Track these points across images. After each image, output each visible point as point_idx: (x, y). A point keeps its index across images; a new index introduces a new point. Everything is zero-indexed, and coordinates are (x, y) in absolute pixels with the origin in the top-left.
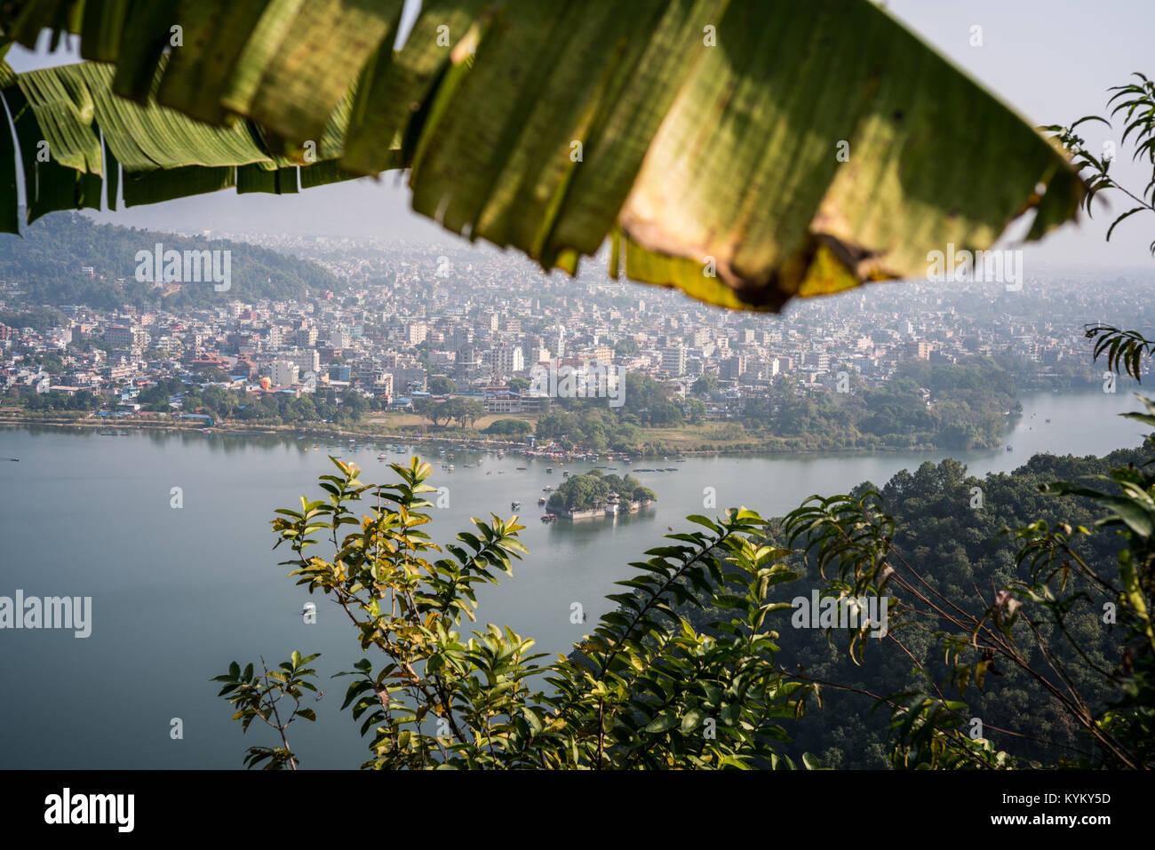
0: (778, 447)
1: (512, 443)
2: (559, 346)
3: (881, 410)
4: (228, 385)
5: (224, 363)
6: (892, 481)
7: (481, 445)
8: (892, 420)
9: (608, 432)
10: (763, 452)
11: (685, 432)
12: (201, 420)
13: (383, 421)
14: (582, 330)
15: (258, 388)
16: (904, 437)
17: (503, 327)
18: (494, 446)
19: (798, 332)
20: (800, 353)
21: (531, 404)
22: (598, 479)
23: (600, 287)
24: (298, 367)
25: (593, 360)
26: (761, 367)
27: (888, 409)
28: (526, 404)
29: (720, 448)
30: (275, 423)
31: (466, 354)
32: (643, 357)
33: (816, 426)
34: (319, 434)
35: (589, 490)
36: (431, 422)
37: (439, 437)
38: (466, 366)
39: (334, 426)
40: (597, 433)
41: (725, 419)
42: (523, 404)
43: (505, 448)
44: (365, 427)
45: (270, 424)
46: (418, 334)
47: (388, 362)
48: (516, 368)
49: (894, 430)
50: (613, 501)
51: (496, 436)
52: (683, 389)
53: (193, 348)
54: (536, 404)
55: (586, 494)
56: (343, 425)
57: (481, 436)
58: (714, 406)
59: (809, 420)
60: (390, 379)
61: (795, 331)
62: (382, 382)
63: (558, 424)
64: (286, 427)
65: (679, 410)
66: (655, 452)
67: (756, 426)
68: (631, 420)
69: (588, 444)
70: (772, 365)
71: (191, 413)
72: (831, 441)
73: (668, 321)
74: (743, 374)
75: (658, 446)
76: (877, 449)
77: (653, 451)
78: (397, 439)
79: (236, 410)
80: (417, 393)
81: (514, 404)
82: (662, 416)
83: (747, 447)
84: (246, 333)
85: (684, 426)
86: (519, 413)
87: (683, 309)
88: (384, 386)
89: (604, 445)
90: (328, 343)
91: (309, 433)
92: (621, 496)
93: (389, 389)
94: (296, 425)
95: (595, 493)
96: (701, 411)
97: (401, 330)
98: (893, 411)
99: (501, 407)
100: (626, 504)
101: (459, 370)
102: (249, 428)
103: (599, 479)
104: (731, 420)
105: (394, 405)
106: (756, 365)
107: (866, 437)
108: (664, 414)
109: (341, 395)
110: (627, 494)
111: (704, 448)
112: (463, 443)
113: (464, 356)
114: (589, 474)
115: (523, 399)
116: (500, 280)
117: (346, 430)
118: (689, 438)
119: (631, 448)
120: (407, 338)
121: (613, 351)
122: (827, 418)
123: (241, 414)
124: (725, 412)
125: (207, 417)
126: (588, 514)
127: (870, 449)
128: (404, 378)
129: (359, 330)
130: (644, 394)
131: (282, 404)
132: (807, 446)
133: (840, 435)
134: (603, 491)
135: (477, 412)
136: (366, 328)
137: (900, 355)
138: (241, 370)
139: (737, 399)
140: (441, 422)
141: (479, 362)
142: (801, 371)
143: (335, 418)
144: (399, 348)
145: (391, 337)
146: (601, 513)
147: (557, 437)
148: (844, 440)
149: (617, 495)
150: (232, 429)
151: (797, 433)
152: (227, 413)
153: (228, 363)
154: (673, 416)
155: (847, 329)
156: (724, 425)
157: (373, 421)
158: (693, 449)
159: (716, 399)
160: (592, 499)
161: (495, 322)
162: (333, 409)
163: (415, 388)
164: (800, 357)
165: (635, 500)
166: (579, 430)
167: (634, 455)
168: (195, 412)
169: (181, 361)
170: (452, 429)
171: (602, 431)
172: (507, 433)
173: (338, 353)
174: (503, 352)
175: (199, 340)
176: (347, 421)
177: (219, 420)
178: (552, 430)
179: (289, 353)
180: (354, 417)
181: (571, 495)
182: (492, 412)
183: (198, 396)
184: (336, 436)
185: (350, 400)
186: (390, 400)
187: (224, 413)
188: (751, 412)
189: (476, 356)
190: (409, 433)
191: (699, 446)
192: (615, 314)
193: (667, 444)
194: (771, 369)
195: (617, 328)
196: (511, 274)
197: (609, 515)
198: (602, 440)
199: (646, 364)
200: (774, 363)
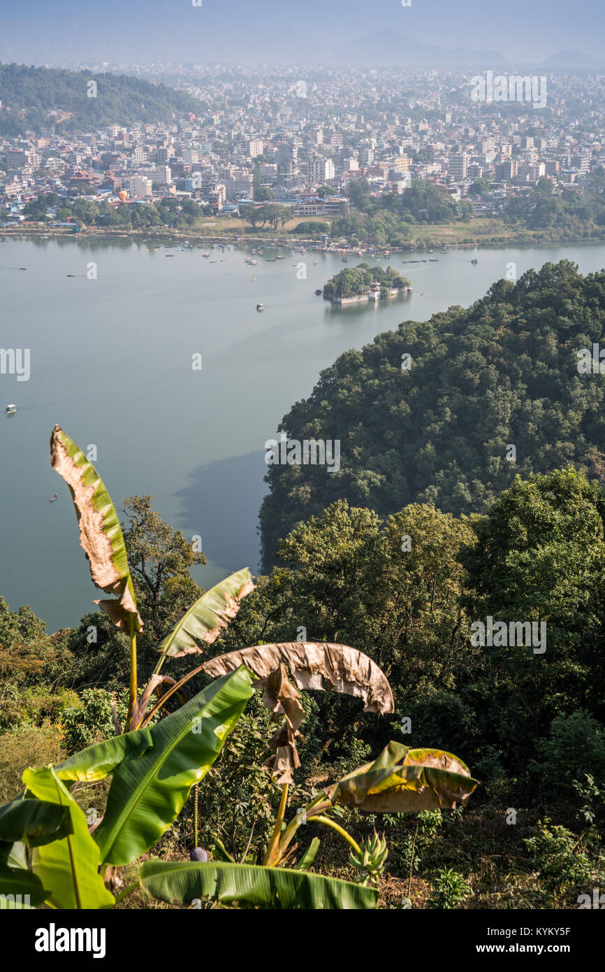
0: (526, 239)
1: (311, 241)
2: (369, 157)
4: (94, 197)
5: (94, 179)
6: (522, 278)
7: (287, 243)
9: (387, 231)
10: (513, 244)
11: (455, 228)
12: (70, 227)
13: (213, 225)
14: (391, 142)
15: (118, 199)
17: (327, 141)
18: (298, 244)
19: (574, 138)
21: (333, 208)
22: (365, 271)
23: (420, 102)
24: (151, 181)
26: (530, 170)
28: (329, 207)
29: (478, 241)
30: (126, 228)
31: (285, 166)
32: (435, 164)
33: (561, 221)
34: (161, 237)
35: (355, 281)
36: (249, 225)
37: (253, 237)
38: (286, 176)
39: (172, 230)
40: (379, 231)
41: (489, 216)
42: (326, 207)
43: (305, 245)
44: (197, 230)
45: (123, 229)
46: (257, 148)
47: (225, 175)
48: (327, 177)
50: (375, 289)
51: (299, 236)
52: (459, 191)
53: (71, 167)
54: (337, 208)
55: (353, 284)
56: (180, 229)
57: (287, 235)
58: (483, 205)
59: (556, 216)
60: (222, 189)
61: (572, 136)
62: (216, 192)
63: (348, 225)
64: (136, 231)
65: (451, 210)
66: (425, 246)
67: (514, 221)
68: (408, 220)
69: (372, 241)
70: (538, 168)
71: (63, 221)
72: (571, 233)
73: (467, 131)
74: (515, 177)
75: (427, 241)
77: (423, 245)
78: (220, 240)
79: (97, 219)
80: (243, 200)
81: (319, 208)
82: (438, 216)
83: (500, 240)
84: (116, 153)
85: (454, 224)
86: (322, 215)
88: (218, 195)
89: (384, 241)
90: (180, 159)
91: (154, 236)
92: (382, 284)
93: (222, 197)
94: (144, 230)
95: (361, 283)
96: (470, 211)
97: (244, 146)
99: (309, 211)
100: (385, 291)
101: (279, 180)
102: (107, 233)
104: (495, 217)
105: (223, 211)
106: (525, 169)
108: (439, 213)
109: (182, 203)
110: (387, 282)
111: (465, 241)
112: (272, 242)
113: (283, 168)
114: (359, 267)
115: (327, 203)
116: (337, 98)
117: (182, 233)
118: (457, 233)
119: (405, 243)
120: (247, 153)
121: (412, 159)
122: (571, 213)
123: (101, 222)
124: (491, 210)
125: (74, 224)
126: (354, 300)
128: (234, 189)
129: (209, 147)
130: (425, 197)
131: (135, 214)
132: (551, 238)
133: (579, 228)
134: (367, 282)
135: (288, 215)
136: (216, 145)
138: (107, 185)
139: (503, 199)
140: (258, 225)
141: (297, 172)
143: (174, 223)
144: (238, 161)
145: (235, 152)
146: (365, 298)
147: (348, 234)
148: (582, 232)
149: (378, 284)
150: (94, 234)
151: (544, 226)
152: (91, 221)
153: (98, 179)
154: (446, 214)
156: (487, 221)
157: (205, 225)
158: (457, 242)
159: (486, 199)
160: (357, 288)
161: (320, 136)
162: (174, 216)
163: (242, 196)
165: (394, 287)
166: (364, 229)
167: (407, 249)
168: (66, 221)
169: (63, 178)
170: (267, 230)
171: (383, 230)
172: (310, 232)
173: (187, 167)
174: (317, 163)
175: (79, 159)
176: (184, 225)
177: (84, 227)
178: (344, 229)
179: (146, 169)
180: (189, 222)
181: (340, 284)
182: (302, 215)
183: (69, 207)
184: (174, 238)
185: (189, 208)
186: (221, 207)
187: (88, 221)
188: (513, 210)
190: (232, 234)
191: (462, 240)
192: (424, 126)
193: (435, 239)
194: (538, 172)
195: (422, 138)
197: (372, 300)
198: (381, 237)
199: (437, 170)
200: (541, 167)
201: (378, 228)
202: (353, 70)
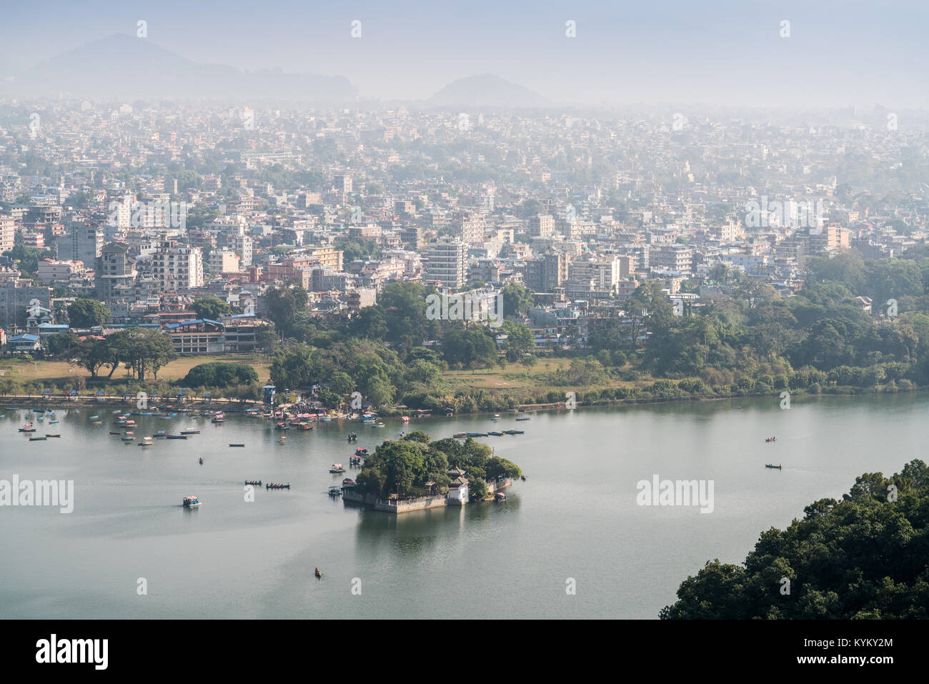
0: (669, 392)
1: (233, 400)
2: (245, 248)
3: (820, 329)
8: (841, 345)
9: (394, 378)
10: (646, 402)
13: (2, 373)
14: (270, 223)
16: (864, 370)
18: (203, 406)
19: (616, 219)
20: (641, 249)
21: (245, 338)
22: (425, 446)
23: (262, 158)
25: (316, 267)
26: (593, 270)
27: (832, 328)
29: (577, 398)
31: (114, 261)
32: (393, 261)
33: (719, 358)
35: (418, 464)
37: (108, 395)
38: (114, 281)
40: (377, 377)
41: (559, 354)
42: (228, 338)
43: (223, 408)
48: (192, 283)
49: (845, 359)
50: (457, 482)
51: (205, 390)
54: (251, 338)
55: (415, 471)
57: (179, 390)
59: (708, 349)
61: (610, 218)
65: (490, 340)
66: (475, 406)
67: (618, 362)
70: (609, 267)
72: (752, 381)
73: (400, 206)
75: (478, 397)
76: (824, 391)
77: (471, 405)
78: (32, 401)
80: (44, 325)
81: (214, 340)
82: (466, 351)
83: (620, 394)
85: (503, 366)
86: (224, 353)
87: (416, 188)
89: (389, 397)
92: (468, 473)
95: (429, 470)
98: (841, 331)
99: (192, 345)
100: (477, 486)
101: (105, 288)
103: (427, 448)
105: (11, 345)
107: (807, 371)
108: (469, 347)
110: (476, 469)
111: (551, 398)
113: (109, 264)
114: (409, 439)
115: (229, 330)
116: (93, 151)
118: (515, 383)
119: (437, 401)
121: (341, 253)
122: (733, 344)
124: (559, 342)
126: (419, 505)
127: (813, 391)
132: (715, 390)
133: (763, 370)
134: (438, 466)
135: (163, 352)
137: (798, 247)
139: (574, 322)
140: (103, 371)
141: (134, 273)
142: (654, 275)
147: (304, 388)
148: (772, 378)
149: (462, 472)
151: (693, 372)
154: (483, 349)
155: (689, 212)
156: (566, 364)
158: (534, 400)
159: (540, 321)
160: (425, 480)
164: (641, 255)
165: (489, 479)
166: (346, 375)
167: (441, 413)
170: (126, 381)
171: (384, 375)
172: (219, 384)
174: (172, 257)
178: (297, 376)
181: (391, 472)
186: (4, 340)
189: (130, 263)
191: (543, 395)
192: (313, 198)
193: (491, 393)
194: (608, 273)
196: (107, 142)
197: (453, 505)
198: (385, 389)
199: (400, 273)
200: (613, 264)
201: (373, 371)
202: (86, 105)
